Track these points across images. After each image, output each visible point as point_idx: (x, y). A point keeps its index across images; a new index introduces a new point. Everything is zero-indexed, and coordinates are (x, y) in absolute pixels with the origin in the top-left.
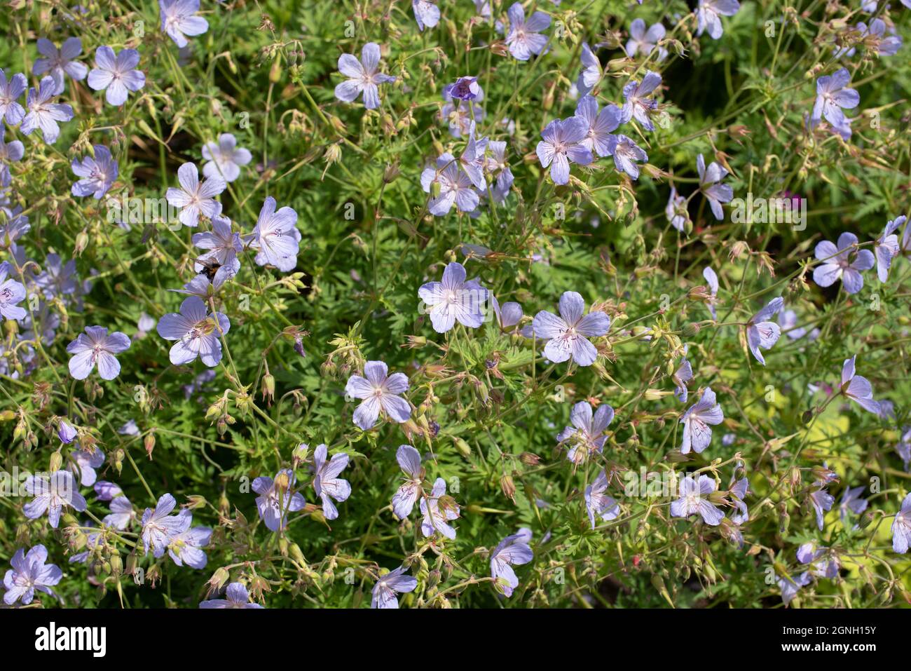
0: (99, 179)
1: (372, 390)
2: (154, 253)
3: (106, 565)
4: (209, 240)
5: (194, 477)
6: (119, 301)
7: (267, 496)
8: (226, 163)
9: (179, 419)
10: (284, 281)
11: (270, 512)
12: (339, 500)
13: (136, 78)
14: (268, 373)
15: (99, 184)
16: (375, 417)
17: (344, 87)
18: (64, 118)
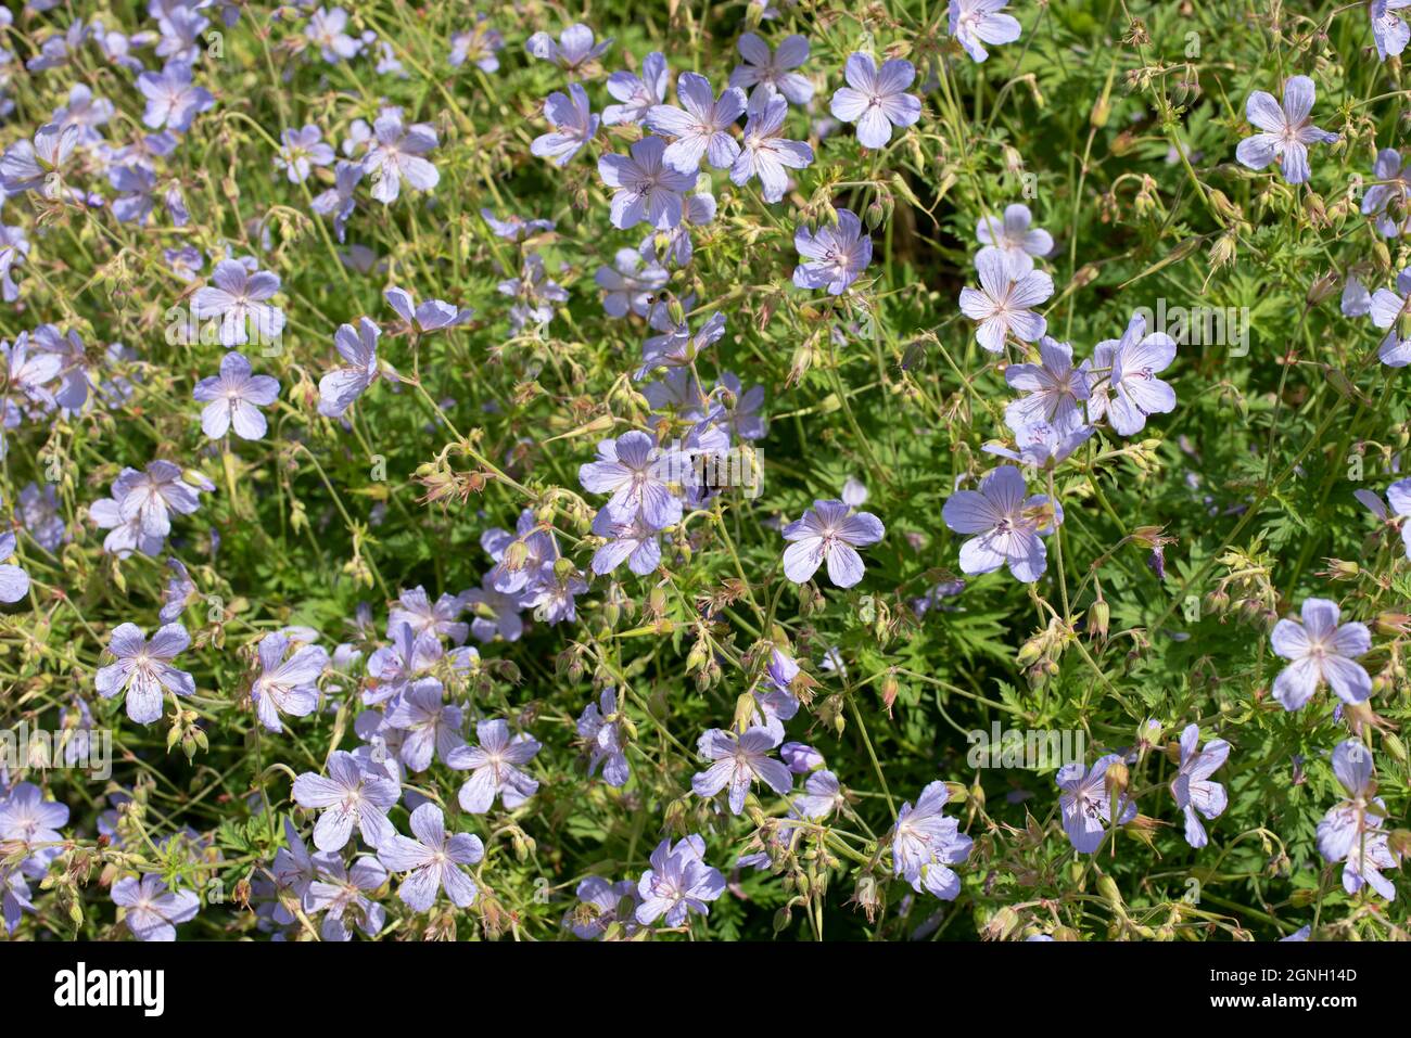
0: (838, 263)
1: (1307, 646)
2: (906, 387)
3: (802, 878)
4: (1032, 377)
5: (905, 743)
6: (811, 455)
7: (1077, 796)
8: (1012, 250)
9: (904, 651)
10: (1127, 451)
11: (1079, 821)
12: (1208, 816)
13: (907, 106)
14: (1100, 599)
15: (836, 271)
16: (1310, 691)
17: (1251, 145)
18: (798, 163)
